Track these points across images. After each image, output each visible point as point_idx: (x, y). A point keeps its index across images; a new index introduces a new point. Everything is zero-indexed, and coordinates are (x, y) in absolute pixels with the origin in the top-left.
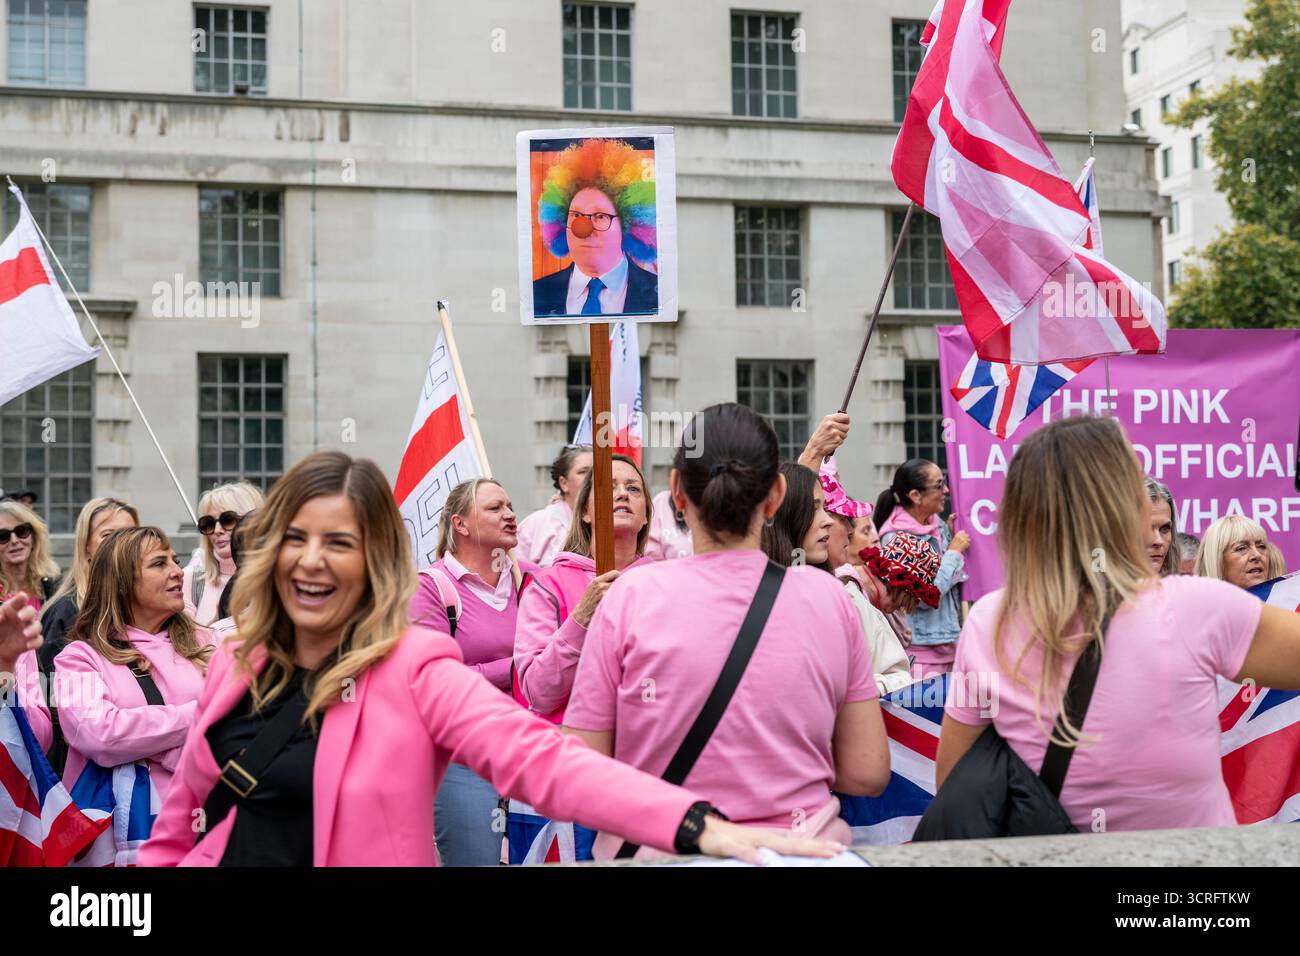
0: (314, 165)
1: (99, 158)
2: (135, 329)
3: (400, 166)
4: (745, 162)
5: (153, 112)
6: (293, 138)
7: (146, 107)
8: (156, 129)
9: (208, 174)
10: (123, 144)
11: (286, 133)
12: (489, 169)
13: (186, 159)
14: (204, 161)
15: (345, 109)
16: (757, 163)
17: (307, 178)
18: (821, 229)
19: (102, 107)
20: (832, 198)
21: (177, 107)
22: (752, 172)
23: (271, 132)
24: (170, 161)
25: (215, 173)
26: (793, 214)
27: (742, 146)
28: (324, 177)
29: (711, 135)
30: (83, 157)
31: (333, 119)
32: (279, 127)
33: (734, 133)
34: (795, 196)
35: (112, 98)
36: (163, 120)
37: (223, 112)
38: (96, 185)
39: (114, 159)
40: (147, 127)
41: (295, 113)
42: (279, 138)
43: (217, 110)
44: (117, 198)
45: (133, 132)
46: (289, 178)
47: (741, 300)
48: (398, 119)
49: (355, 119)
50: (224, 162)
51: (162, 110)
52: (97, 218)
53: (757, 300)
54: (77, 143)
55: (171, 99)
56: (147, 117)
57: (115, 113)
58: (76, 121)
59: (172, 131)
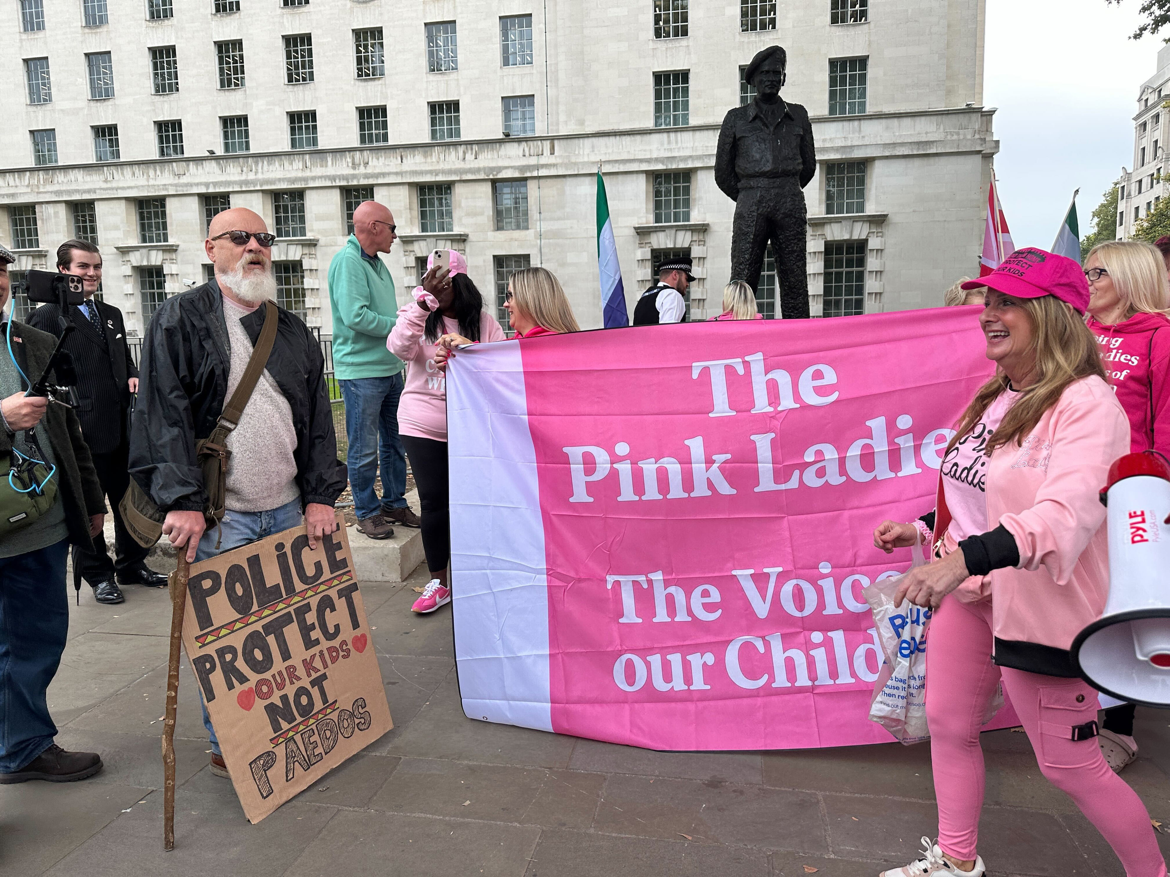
0: (538, 167)
1: (450, 172)
2: (468, 247)
3: (575, 164)
5: (472, 149)
6: (530, 155)
7: (469, 146)
8: (474, 157)
9: (493, 175)
10: (460, 165)
11: (527, 154)
12: (616, 161)
13: (485, 169)
14: (492, 169)
15: (552, 139)
17: (535, 174)
21: (481, 145)
23: (521, 154)
24: (478, 170)
25: (496, 175)
28: (543, 172)
30: (444, 172)
31: (547, 144)
32: (524, 150)
36: (476, 152)
37: (500, 146)
38: (450, 184)
39: (457, 172)
40: (470, 156)
41: (531, 143)
42: (524, 156)
43: (498, 145)
44: (459, 189)
45: (464, 159)
46: (528, 175)
48: (576, 141)
49: (557, 143)
50: (500, 169)
51: (476, 148)
54: (441, 166)
55: (479, 143)
56: (470, 152)
57: (457, 151)
58: (442, 156)
59: (481, 157)
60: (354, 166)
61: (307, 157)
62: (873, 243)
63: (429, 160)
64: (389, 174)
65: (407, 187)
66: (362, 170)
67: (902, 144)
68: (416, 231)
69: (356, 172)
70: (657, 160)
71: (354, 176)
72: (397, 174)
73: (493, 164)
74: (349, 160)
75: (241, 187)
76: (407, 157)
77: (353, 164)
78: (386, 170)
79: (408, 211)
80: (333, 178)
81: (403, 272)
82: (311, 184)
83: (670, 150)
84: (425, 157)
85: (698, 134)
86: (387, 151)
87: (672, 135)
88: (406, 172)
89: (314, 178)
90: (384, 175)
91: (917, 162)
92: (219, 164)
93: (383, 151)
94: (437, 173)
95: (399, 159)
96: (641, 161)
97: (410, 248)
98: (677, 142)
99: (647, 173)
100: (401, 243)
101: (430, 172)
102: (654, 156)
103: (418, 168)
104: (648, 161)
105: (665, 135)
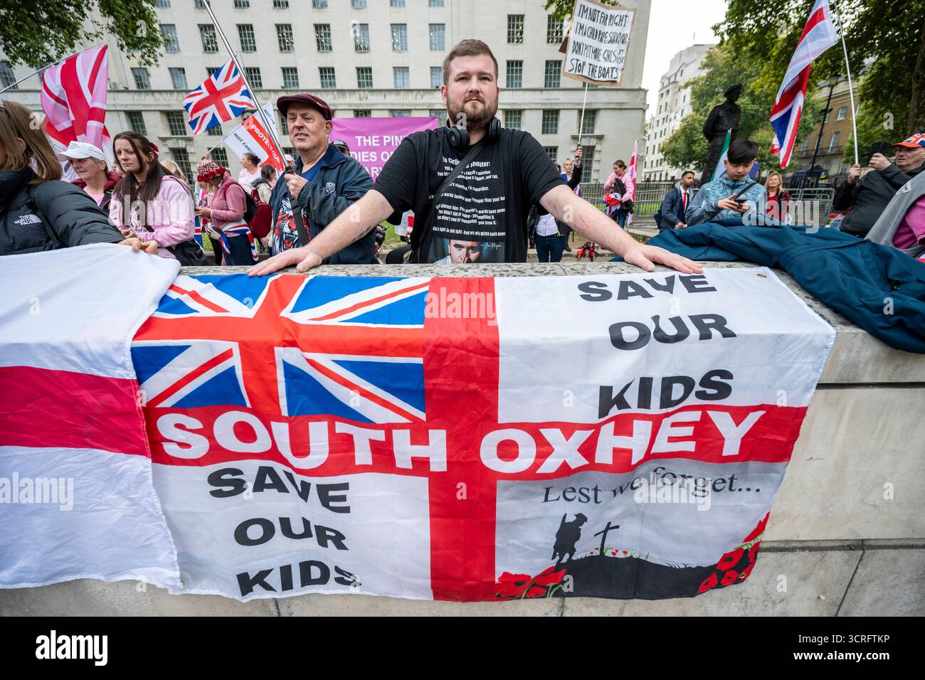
1: (409, 104)
4: (546, 99)
7: (419, 92)
10: (414, 101)
13: (426, 104)
14: (430, 104)
16: (549, 99)
18: (562, 115)
19: (410, 93)
20: (565, 107)
21: (424, 92)
22: (548, 102)
24: (423, 104)
25: (432, 107)
26: (556, 112)
27: (546, 95)
29: (539, 93)
30: (406, 104)
33: (544, 92)
34: (556, 107)
35: (412, 90)
37: (433, 93)
38: (409, 110)
39: (413, 105)
40: (419, 97)
44: (414, 113)
45: (416, 98)
47: (543, 133)
50: (434, 104)
51: (421, 93)
53: (547, 133)
54: (405, 101)
55: (424, 90)
56: (419, 94)
57: (412, 94)
58: (405, 96)
59: (425, 97)
60: (360, 99)
61: (335, 93)
62: (598, 148)
63: (398, 98)
64: (379, 104)
65: (388, 111)
66: (364, 101)
67: (612, 103)
69: (361, 102)
70: (508, 104)
71: (361, 104)
72: (383, 104)
73: (430, 102)
74: (358, 96)
76: (387, 96)
77: (360, 97)
78: (377, 102)
80: (350, 105)
82: (338, 107)
83: (513, 99)
85: (526, 93)
86: (377, 92)
87: (515, 92)
88: (387, 103)
89: (340, 104)
90: (376, 104)
91: (617, 112)
93: (375, 92)
94: (403, 105)
95: (383, 96)
98: (517, 96)
99: (504, 110)
101: (399, 104)
102: (506, 102)
103: (393, 102)
105: (511, 92)
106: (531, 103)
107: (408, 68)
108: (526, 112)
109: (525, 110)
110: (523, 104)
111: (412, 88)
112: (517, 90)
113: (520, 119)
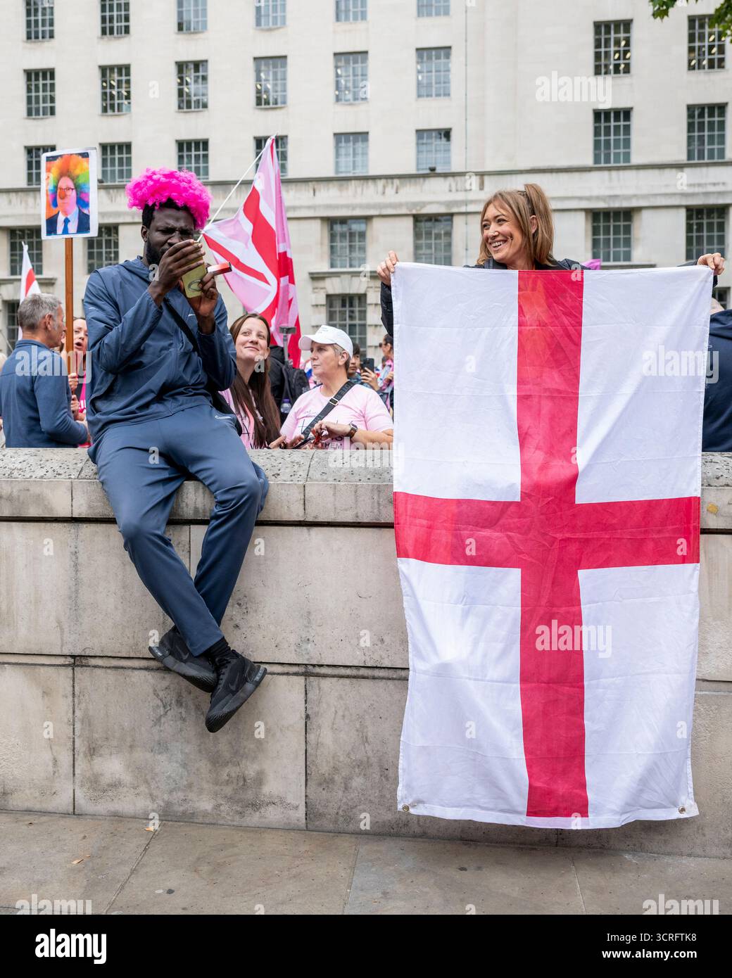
0: (466, 203)
1: (368, 206)
4: (693, 185)
5: (392, 183)
6: (457, 190)
7: (390, 181)
8: (394, 191)
9: (417, 210)
10: (379, 199)
11: (454, 189)
13: (407, 204)
14: (415, 204)
15: (482, 175)
16: (699, 185)
17: (463, 209)
19: (370, 183)
21: (402, 180)
22: (697, 190)
23: (447, 188)
24: (400, 205)
25: (420, 210)
28: (471, 208)
29: (672, 172)
30: (361, 206)
31: (476, 180)
32: (450, 186)
33: (687, 170)
35: (374, 178)
36: (397, 187)
37: (424, 181)
38: (368, 219)
39: (376, 207)
40: (390, 190)
41: (458, 179)
42: (450, 191)
43: (421, 180)
44: (376, 223)
45: (384, 193)
46: (455, 210)
48: (508, 178)
49: (486, 178)
50: (424, 204)
51: (397, 182)
52: (368, 235)
54: (359, 200)
55: (400, 177)
56: (390, 186)
57: (376, 185)
58: (359, 190)
59: (402, 191)
63: (345, 194)
64: (300, 207)
65: (319, 222)
68: (324, 267)
70: (598, 198)
72: (309, 207)
73: (416, 199)
75: (133, 218)
76: (320, 191)
78: (297, 203)
79: (319, 246)
81: (310, 310)
83: (611, 188)
84: (341, 190)
85: (642, 173)
86: (299, 184)
87: (614, 173)
88: (320, 206)
92: (109, 193)
93: (294, 184)
94: (354, 207)
95: (312, 192)
96: (581, 198)
97: (320, 284)
98: (619, 180)
99: (587, 211)
100: (311, 280)
101: (347, 206)
102: (595, 193)
103: (332, 202)
104: (589, 199)
105: (606, 174)
106: (656, 195)
107: (367, 133)
108: (645, 215)
109: (639, 209)
110: (635, 196)
111: (372, 173)
112: (618, 169)
113: (628, 230)
